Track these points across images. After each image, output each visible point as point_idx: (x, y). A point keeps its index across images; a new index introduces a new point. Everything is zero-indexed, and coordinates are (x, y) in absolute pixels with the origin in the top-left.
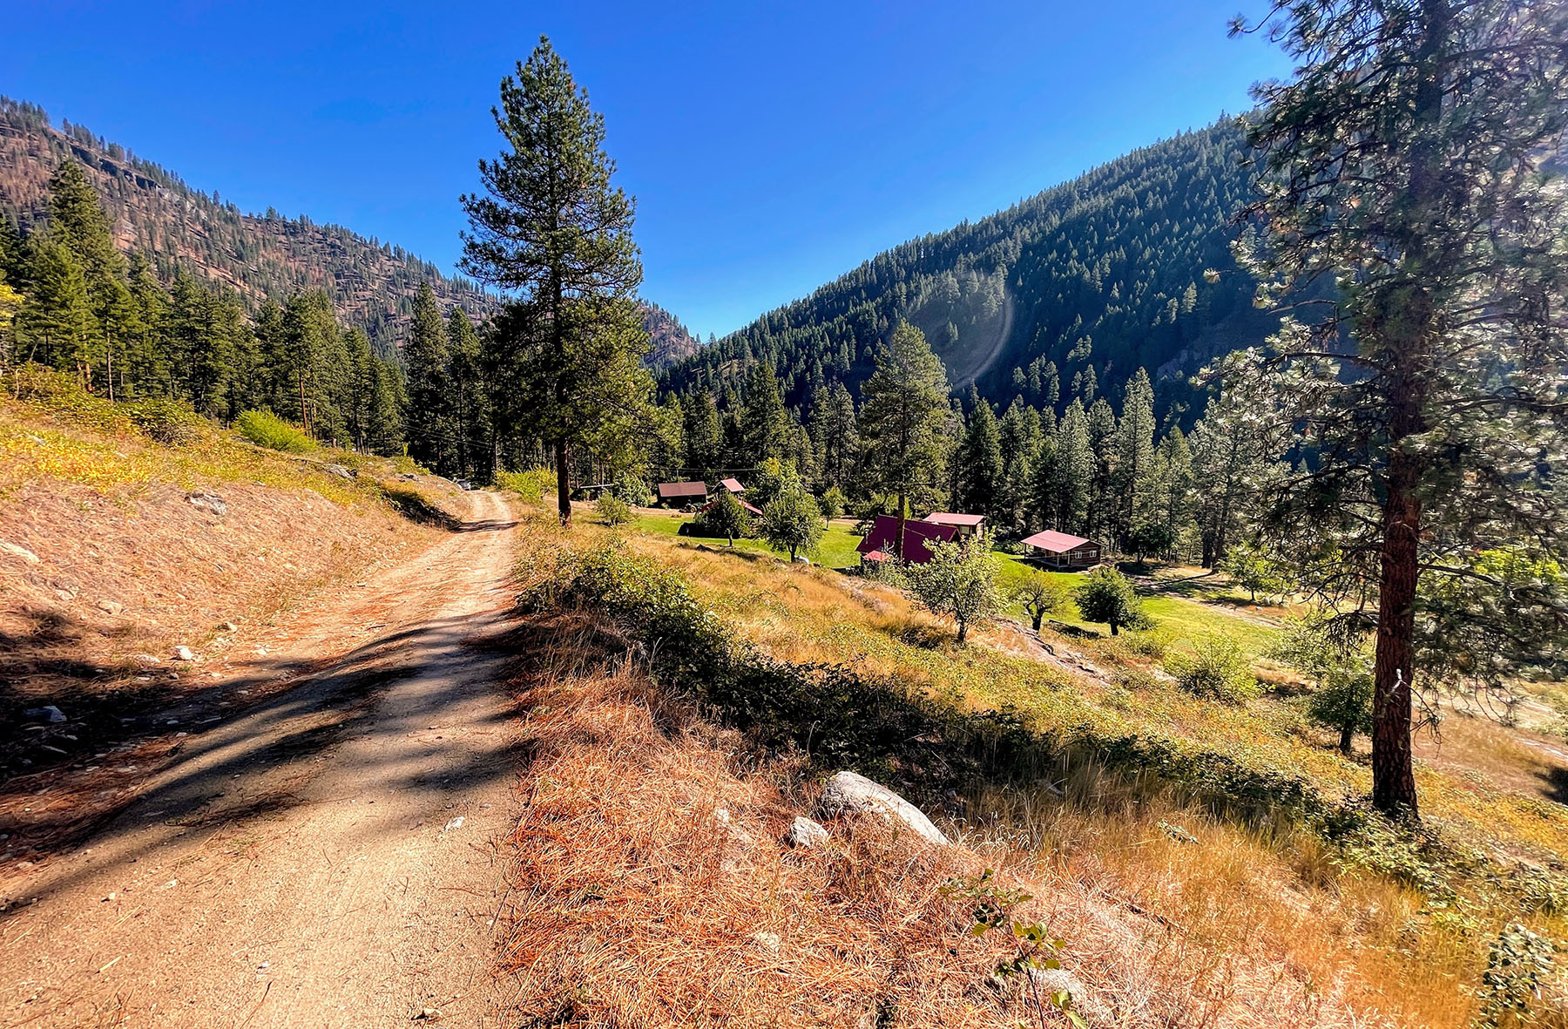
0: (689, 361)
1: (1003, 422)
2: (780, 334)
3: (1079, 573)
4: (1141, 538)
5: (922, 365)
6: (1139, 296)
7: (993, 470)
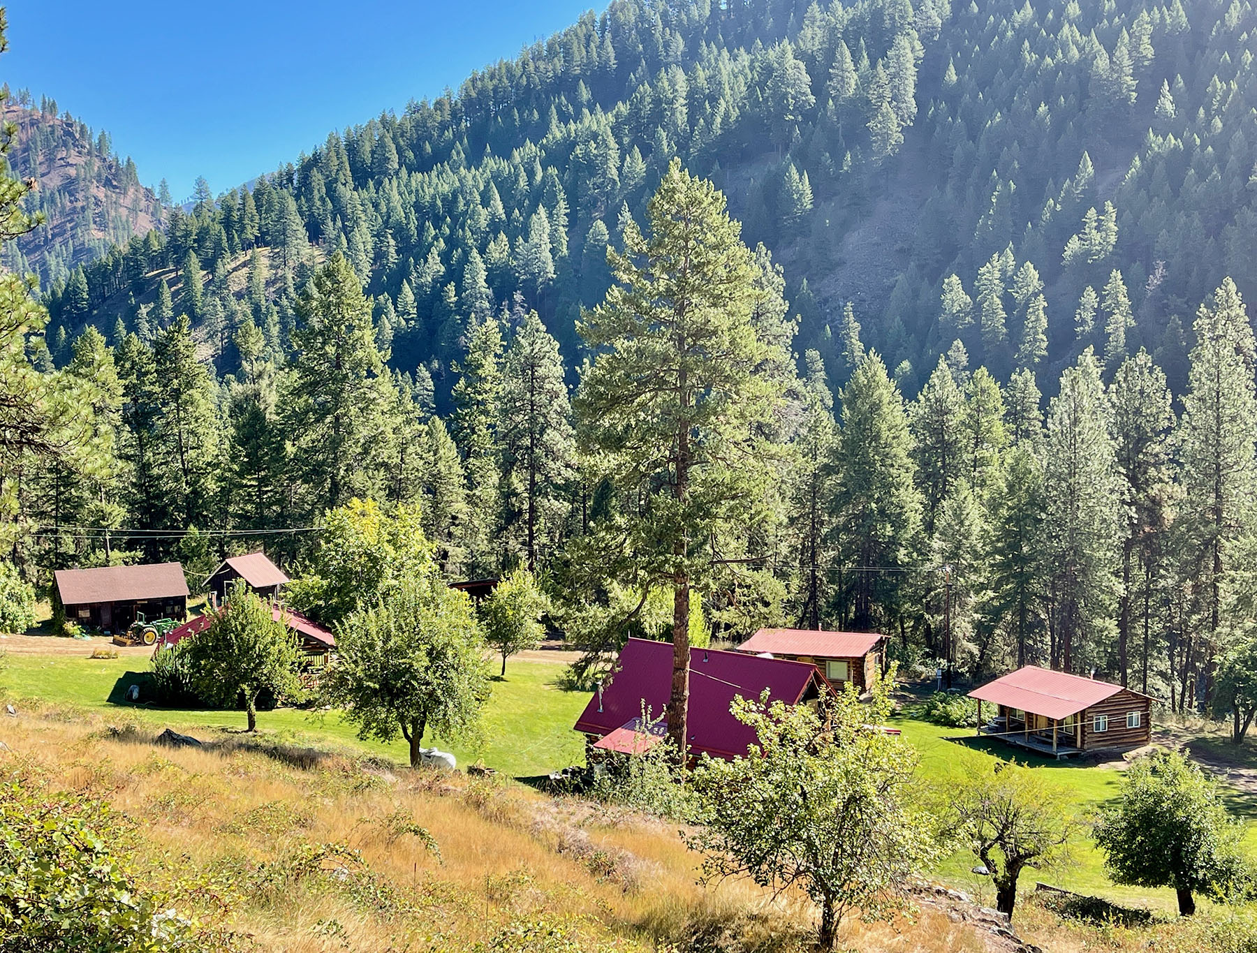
0: (140, 249)
1: (920, 409)
2: (379, 184)
3: (1103, 768)
4: (1238, 679)
5: (722, 272)
6: (1219, 112)
7: (899, 523)
